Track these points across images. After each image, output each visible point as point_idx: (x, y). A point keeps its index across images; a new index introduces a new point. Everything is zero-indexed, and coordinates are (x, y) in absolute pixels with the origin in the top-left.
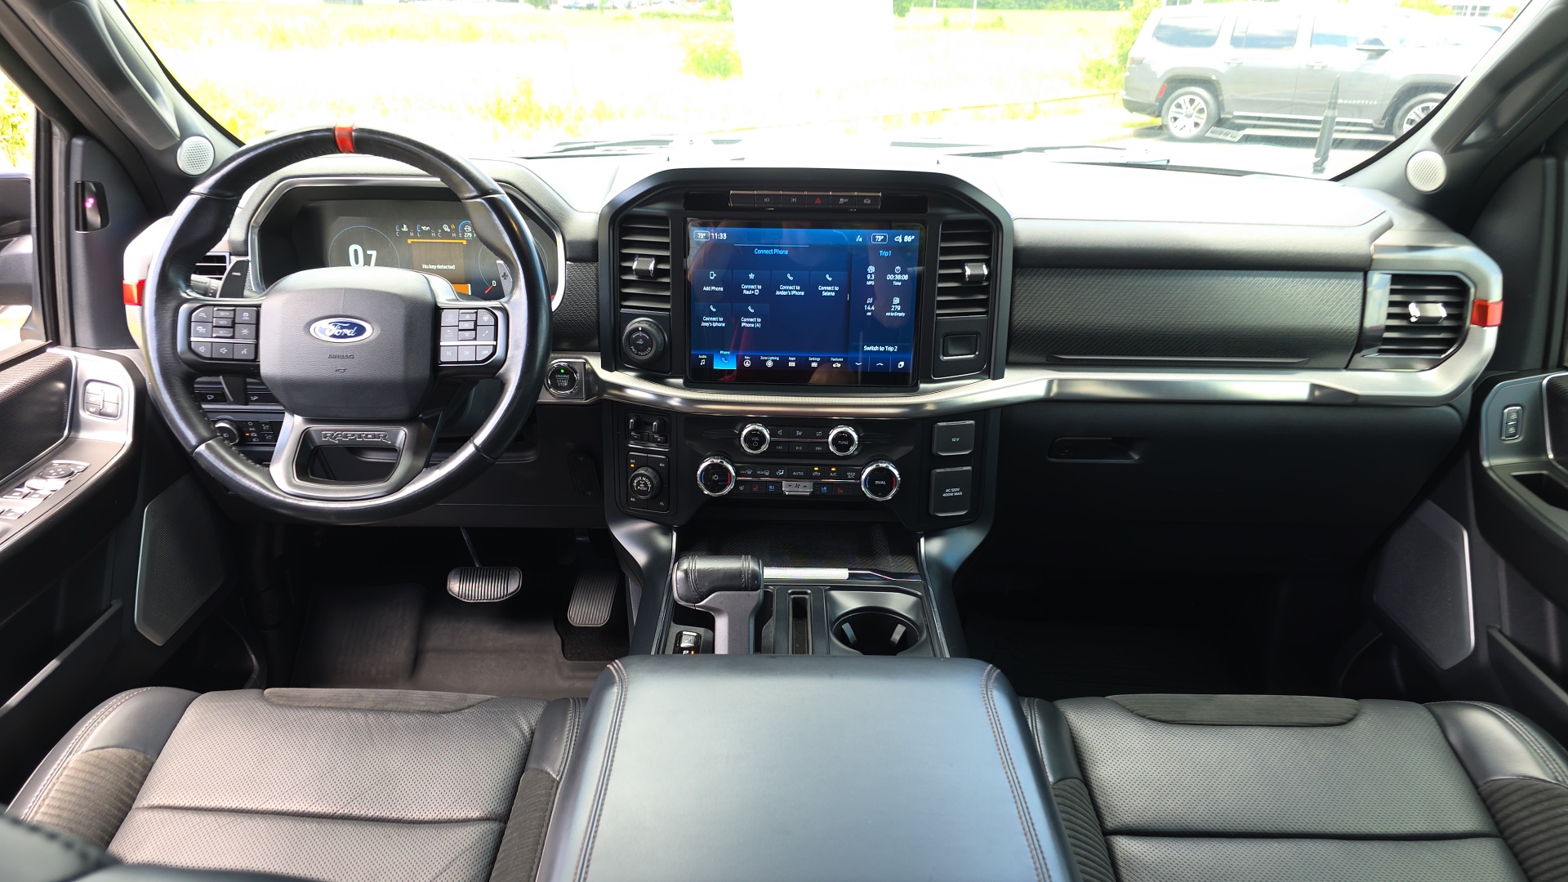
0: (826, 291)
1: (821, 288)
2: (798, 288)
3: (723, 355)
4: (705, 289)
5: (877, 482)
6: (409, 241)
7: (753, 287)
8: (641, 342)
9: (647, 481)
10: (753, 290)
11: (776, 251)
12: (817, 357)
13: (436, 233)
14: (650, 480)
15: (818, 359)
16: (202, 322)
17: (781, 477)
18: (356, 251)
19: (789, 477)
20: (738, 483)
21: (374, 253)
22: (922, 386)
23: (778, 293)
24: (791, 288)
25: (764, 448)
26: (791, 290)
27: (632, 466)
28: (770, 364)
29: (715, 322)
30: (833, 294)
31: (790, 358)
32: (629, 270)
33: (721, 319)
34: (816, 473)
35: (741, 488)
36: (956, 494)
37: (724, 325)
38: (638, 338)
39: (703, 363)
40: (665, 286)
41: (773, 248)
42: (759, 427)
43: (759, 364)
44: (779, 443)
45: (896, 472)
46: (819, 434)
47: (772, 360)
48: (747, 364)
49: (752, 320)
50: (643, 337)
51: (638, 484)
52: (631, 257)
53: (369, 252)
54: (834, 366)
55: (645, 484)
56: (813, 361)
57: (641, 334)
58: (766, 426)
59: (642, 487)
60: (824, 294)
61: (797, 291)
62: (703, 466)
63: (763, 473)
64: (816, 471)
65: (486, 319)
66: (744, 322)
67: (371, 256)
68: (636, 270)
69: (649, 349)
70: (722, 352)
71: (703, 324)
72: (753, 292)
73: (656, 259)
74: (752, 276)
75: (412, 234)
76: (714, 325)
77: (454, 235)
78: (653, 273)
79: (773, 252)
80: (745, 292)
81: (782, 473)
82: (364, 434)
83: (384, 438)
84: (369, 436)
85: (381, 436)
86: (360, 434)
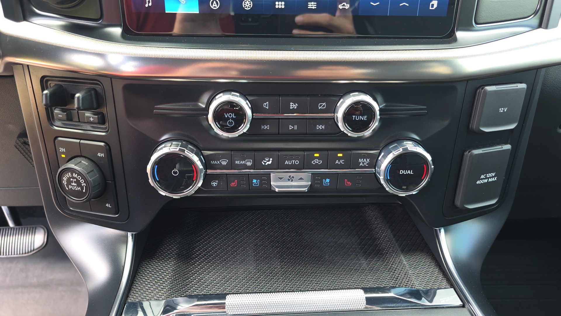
5: (402, 172)
9: (79, 178)
14: (83, 177)
17: (269, 167)
19: (278, 165)
20: (208, 179)
22: (460, 34)
25: (244, 128)
27: (63, 156)
34: (316, 161)
35: (214, 184)
36: (490, 180)
42: (236, 98)
44: (264, 121)
45: (429, 157)
46: (322, 106)
55: (79, 183)
58: (244, 95)
59: (74, 186)
62: (154, 157)
63: (244, 162)
64: (317, 158)
81: (270, 162)
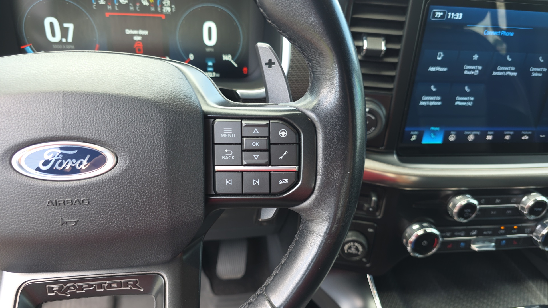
0: (535, 72)
1: (532, 69)
2: (513, 69)
3: (433, 131)
4: (430, 69)
6: (107, 14)
7: (473, 68)
9: (359, 246)
10: (474, 70)
11: (504, 33)
12: (511, 131)
13: (135, 6)
14: (362, 245)
15: (512, 133)
18: (51, 24)
21: (70, 26)
23: (495, 73)
24: (506, 68)
25: (473, 217)
26: (506, 71)
28: (471, 138)
29: (432, 101)
30: (540, 75)
31: (488, 133)
32: (359, 50)
33: (439, 98)
34: (502, 232)
39: (414, 138)
40: (393, 66)
41: (501, 30)
42: (471, 200)
43: (461, 137)
46: (514, 200)
47: (474, 135)
48: (451, 138)
49: (465, 99)
51: (350, 248)
53: (66, 25)
54: (523, 138)
55: (357, 249)
56: (507, 135)
59: (352, 250)
60: (534, 75)
61: (511, 71)
63: (460, 233)
64: (502, 229)
65: (283, 135)
66: (458, 101)
67: (67, 29)
68: (368, 50)
69: (373, 129)
70: (433, 128)
71: (422, 103)
72: (473, 73)
73: (389, 39)
74: (475, 57)
75: (109, 7)
76: (431, 103)
77: (153, 9)
78: (383, 53)
79: (501, 33)
80: (466, 73)
81: (475, 233)
82: (105, 283)
83: (134, 285)
84: (113, 285)
85: (131, 285)
86: (101, 285)
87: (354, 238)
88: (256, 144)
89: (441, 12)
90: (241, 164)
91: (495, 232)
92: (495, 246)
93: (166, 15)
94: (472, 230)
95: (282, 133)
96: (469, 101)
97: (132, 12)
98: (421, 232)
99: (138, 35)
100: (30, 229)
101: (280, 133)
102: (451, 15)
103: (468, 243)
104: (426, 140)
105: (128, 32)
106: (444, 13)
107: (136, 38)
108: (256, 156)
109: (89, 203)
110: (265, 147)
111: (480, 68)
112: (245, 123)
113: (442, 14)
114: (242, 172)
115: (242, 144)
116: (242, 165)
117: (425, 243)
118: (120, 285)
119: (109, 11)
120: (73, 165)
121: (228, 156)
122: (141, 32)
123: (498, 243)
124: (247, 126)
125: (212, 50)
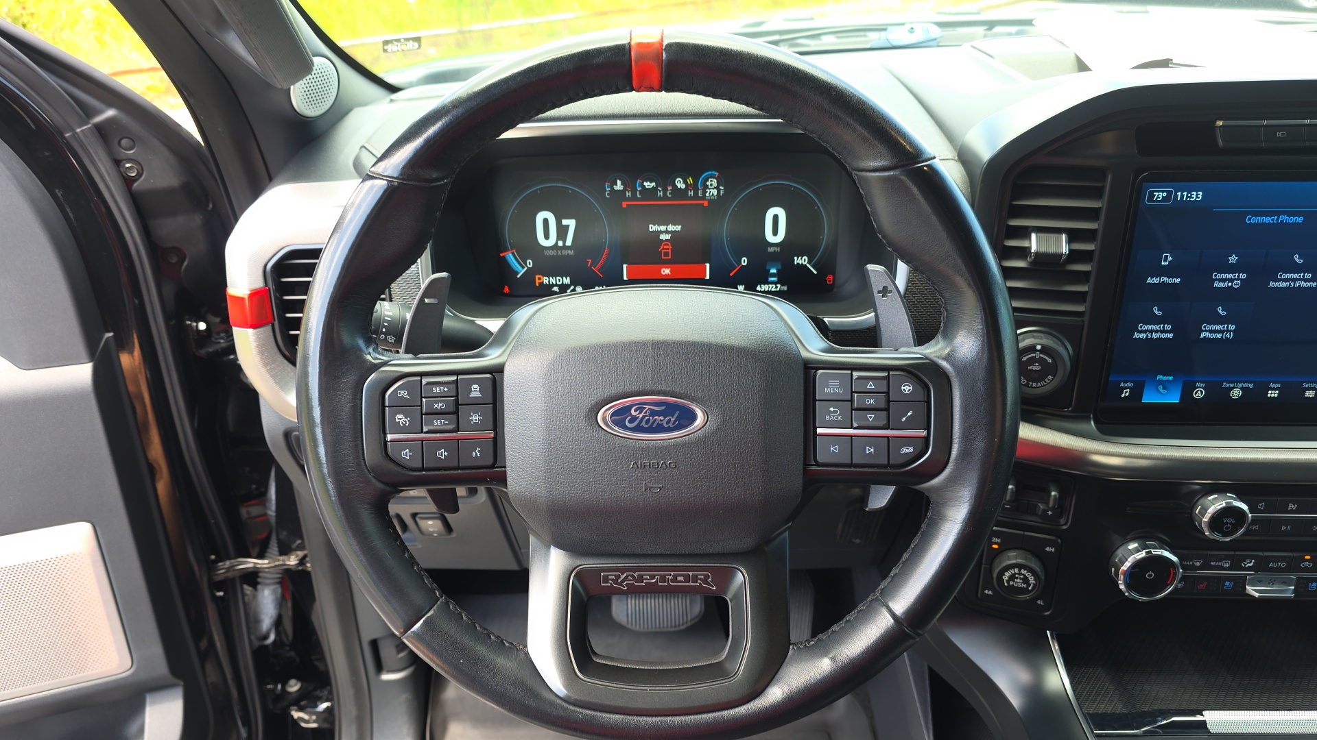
2: (1308, 276)
3: (1161, 382)
4: (1149, 280)
6: (624, 204)
7: (1230, 276)
8: (1036, 367)
9: (1028, 574)
10: (1231, 281)
11: (1284, 218)
12: (1315, 382)
13: (665, 191)
14: (1033, 573)
16: (401, 406)
17: (1249, 569)
18: (546, 221)
19: (1261, 569)
20: (1184, 581)
21: (571, 223)
23: (1272, 285)
24: (1295, 276)
25: (1240, 532)
26: (1294, 280)
27: (995, 546)
28: (1236, 394)
29: (1157, 331)
31: (1271, 385)
32: (1023, 252)
33: (1168, 327)
34: (1306, 564)
35: (1180, 586)
37: (1171, 336)
38: (1032, 361)
39: (1126, 393)
40: (1083, 277)
41: (1278, 214)
42: (1236, 502)
43: (1218, 395)
44: (1256, 521)
47: (1242, 389)
48: (1199, 394)
49: (1219, 327)
50: (1041, 361)
51: (1012, 578)
52: (1024, 233)
53: (565, 222)
55: (1026, 580)
56: (1309, 389)
57: (1038, 355)
58: (1241, 498)
59: (1018, 583)
61: (1306, 280)
63: (1220, 563)
64: (1307, 560)
65: (907, 390)
66: (1206, 331)
67: (568, 227)
68: (1037, 254)
69: (1050, 377)
70: (1160, 377)
71: (1136, 335)
72: (1230, 284)
73: (1073, 236)
74: (1233, 259)
75: (628, 194)
76: (1155, 336)
77: (691, 193)
78: (1064, 257)
79: (1277, 220)
80: (1216, 284)
81: (1251, 564)
82: (670, 575)
83: (705, 581)
84: (679, 578)
85: (701, 579)
86: (665, 576)
87: (1019, 561)
88: (870, 402)
89: (1163, 192)
90: (850, 426)
91: (1293, 566)
92: (1295, 591)
93: (710, 201)
94: (1244, 558)
95: (905, 388)
96: (1228, 331)
97: (660, 199)
98: (1142, 554)
99: (667, 232)
100: (611, 494)
101: (903, 388)
102: (1182, 196)
103: (1241, 582)
104: (1150, 397)
105: (653, 228)
106: (1169, 193)
107: (663, 237)
108: (871, 417)
109: (676, 466)
110: (882, 405)
111: (1243, 276)
112: (856, 374)
113: (1165, 194)
114: (851, 436)
115: (851, 401)
116: (852, 427)
117: (1150, 575)
118: (687, 579)
119: (629, 199)
120: (661, 423)
121: (833, 416)
122: (671, 228)
123: (1301, 585)
124: (859, 378)
125: (778, 249)
